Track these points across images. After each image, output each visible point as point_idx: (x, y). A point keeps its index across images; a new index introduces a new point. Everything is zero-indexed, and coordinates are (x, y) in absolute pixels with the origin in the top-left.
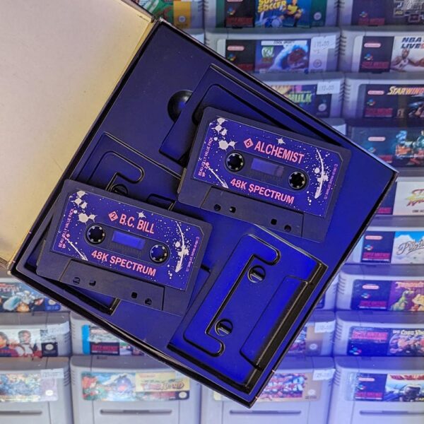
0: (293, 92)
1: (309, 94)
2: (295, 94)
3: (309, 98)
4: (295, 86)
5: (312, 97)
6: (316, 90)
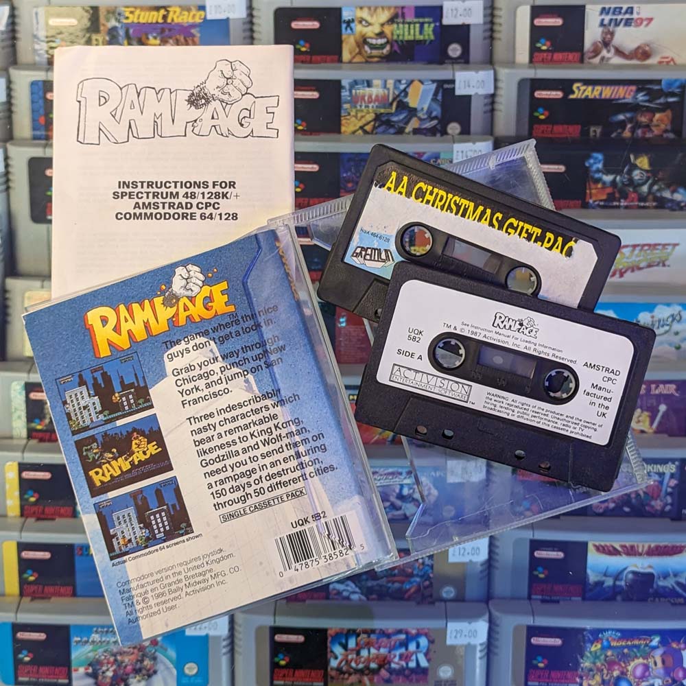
0: (400, 20)
1: (429, 23)
2: (404, 23)
3: (429, 31)
4: (403, 8)
5: (434, 31)
6: (441, 17)
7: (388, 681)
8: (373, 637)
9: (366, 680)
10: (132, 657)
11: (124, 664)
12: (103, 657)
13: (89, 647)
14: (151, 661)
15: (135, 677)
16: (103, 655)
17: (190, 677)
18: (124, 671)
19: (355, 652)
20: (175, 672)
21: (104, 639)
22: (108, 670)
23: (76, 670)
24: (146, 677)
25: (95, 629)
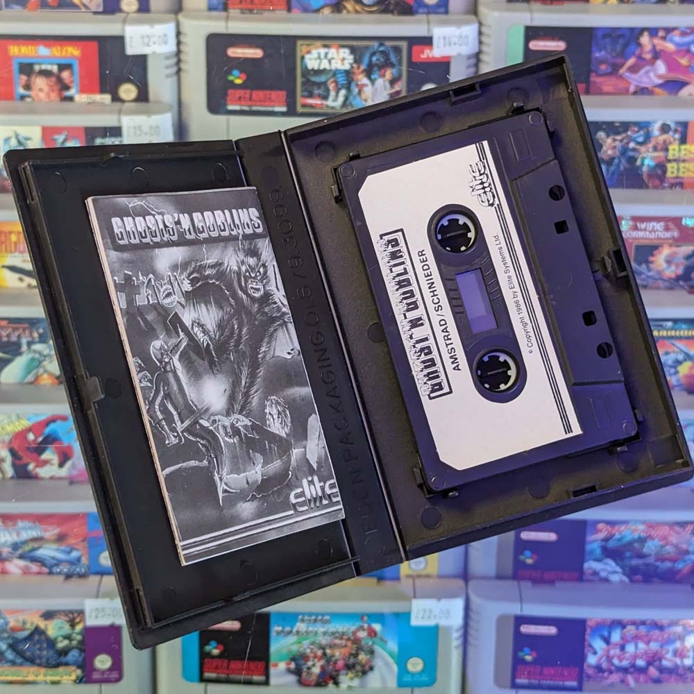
7: (657, 681)
8: (643, 630)
9: (630, 679)
10: (343, 650)
11: (333, 659)
12: (308, 651)
13: (292, 639)
14: (366, 655)
15: (347, 674)
16: (308, 648)
17: (413, 674)
18: (334, 667)
19: (618, 647)
20: (395, 668)
21: (310, 629)
22: (314, 665)
23: (276, 665)
24: (360, 674)
25: (300, 617)
